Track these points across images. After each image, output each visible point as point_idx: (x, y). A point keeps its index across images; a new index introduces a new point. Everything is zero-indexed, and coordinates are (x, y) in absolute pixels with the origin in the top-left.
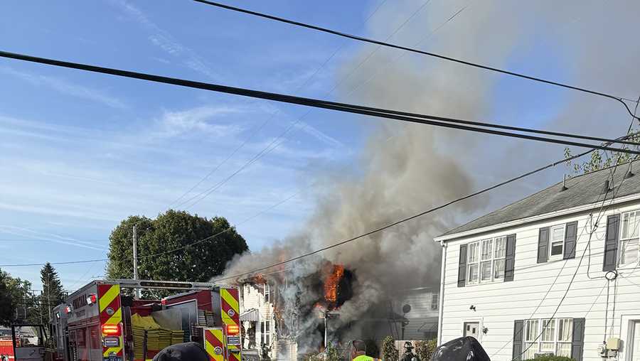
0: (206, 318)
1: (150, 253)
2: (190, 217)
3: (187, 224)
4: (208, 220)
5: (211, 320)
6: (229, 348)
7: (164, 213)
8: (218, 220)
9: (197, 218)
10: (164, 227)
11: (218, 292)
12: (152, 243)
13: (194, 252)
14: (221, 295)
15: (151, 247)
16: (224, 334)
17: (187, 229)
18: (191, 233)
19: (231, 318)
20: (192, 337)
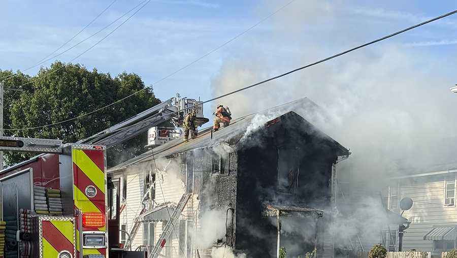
0: (47, 200)
1: (26, 124)
2: (86, 72)
3: (81, 82)
4: (113, 78)
5: (57, 204)
6: (85, 253)
7: (48, 66)
8: (126, 78)
9: (96, 74)
10: (48, 87)
11: (70, 155)
12: (28, 109)
13: (90, 122)
14: (74, 160)
15: (27, 116)
16: (77, 227)
17: (80, 90)
18: (86, 95)
19: (91, 200)
20: (21, 234)
